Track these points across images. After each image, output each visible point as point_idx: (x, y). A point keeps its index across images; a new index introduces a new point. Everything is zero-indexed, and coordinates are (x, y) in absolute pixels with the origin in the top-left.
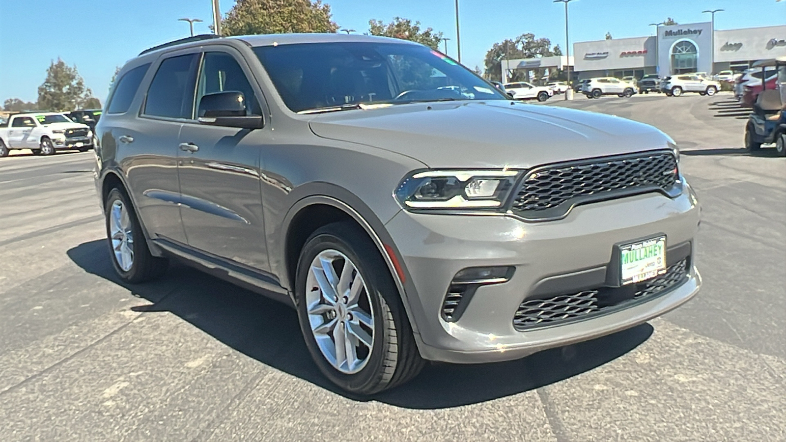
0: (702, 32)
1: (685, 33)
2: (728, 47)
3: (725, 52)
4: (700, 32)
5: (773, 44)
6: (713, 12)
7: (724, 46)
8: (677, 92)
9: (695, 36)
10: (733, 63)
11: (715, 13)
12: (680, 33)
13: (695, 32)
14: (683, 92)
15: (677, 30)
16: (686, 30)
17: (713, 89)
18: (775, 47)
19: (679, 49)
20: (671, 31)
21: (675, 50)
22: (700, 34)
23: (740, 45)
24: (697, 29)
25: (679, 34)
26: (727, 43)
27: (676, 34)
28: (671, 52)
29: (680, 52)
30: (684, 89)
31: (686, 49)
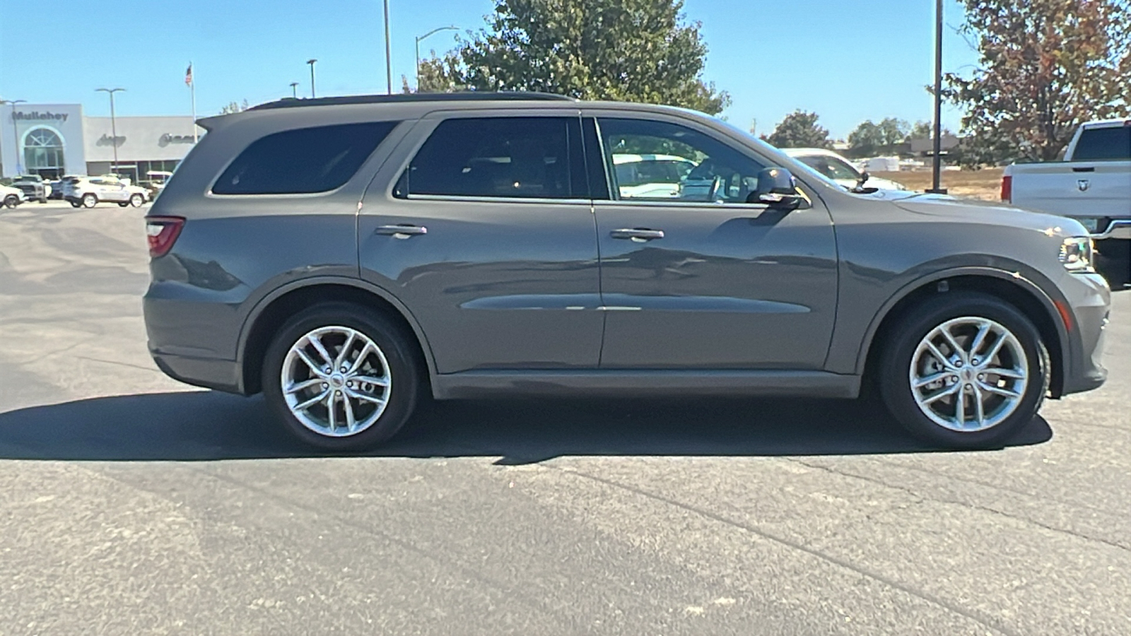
0: (68, 118)
1: (43, 117)
2: (105, 140)
3: (103, 147)
4: (65, 117)
5: (166, 140)
6: (111, 92)
7: (101, 139)
8: (89, 202)
9: (58, 122)
10: (113, 163)
11: (113, 93)
12: (34, 116)
13: (58, 117)
14: (97, 201)
15: (30, 113)
16: (45, 113)
17: (139, 198)
18: (170, 145)
19: (35, 139)
20: (20, 113)
21: (28, 140)
22: (65, 119)
23: (123, 139)
24: (60, 113)
25: (34, 118)
26: (105, 135)
27: (28, 117)
28: (22, 144)
29: (36, 144)
30: (100, 197)
31: (45, 140)
